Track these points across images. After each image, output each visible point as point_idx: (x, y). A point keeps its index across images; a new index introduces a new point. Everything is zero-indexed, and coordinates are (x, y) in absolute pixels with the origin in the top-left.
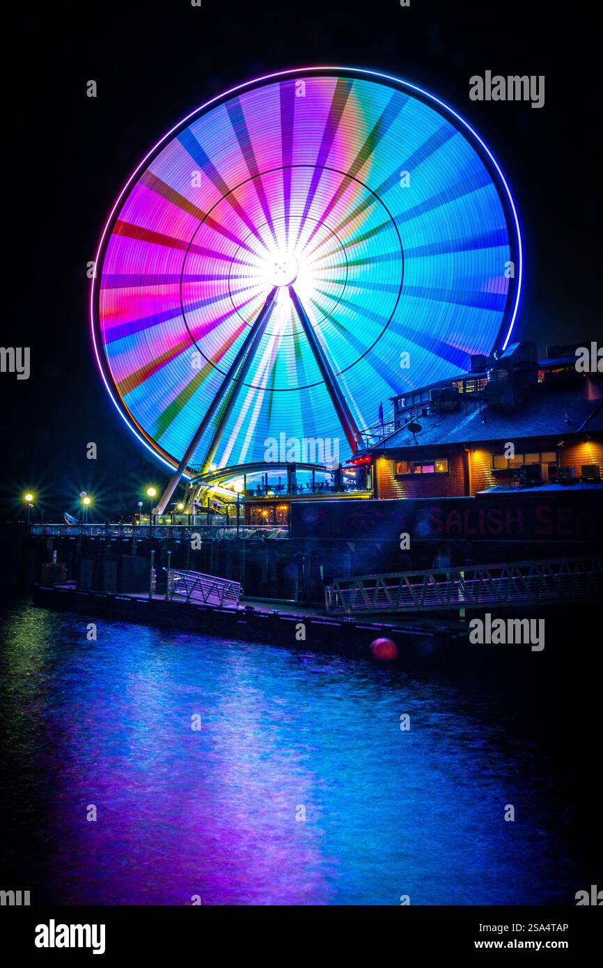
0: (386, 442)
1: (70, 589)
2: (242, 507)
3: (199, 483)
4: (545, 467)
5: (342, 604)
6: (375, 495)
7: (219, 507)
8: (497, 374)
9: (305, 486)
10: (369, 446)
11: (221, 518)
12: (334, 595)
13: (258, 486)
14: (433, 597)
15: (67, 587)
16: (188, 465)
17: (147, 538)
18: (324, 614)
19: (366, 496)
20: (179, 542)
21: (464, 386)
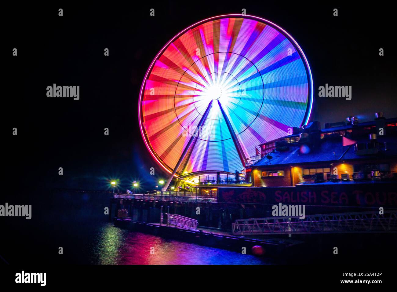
0: (258, 163)
1: (129, 221)
2: (198, 189)
3: (181, 179)
4: (325, 174)
5: (239, 230)
6: (253, 185)
7: (189, 189)
8: (304, 135)
9: (224, 181)
10: (251, 165)
11: (189, 193)
12: (236, 226)
13: (205, 181)
14: (278, 229)
15: (128, 219)
16: (177, 171)
17: (160, 200)
18: (232, 235)
19: (249, 185)
20: (172, 203)
21: (290, 139)
